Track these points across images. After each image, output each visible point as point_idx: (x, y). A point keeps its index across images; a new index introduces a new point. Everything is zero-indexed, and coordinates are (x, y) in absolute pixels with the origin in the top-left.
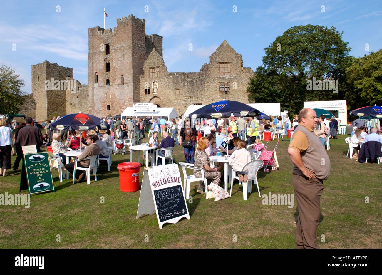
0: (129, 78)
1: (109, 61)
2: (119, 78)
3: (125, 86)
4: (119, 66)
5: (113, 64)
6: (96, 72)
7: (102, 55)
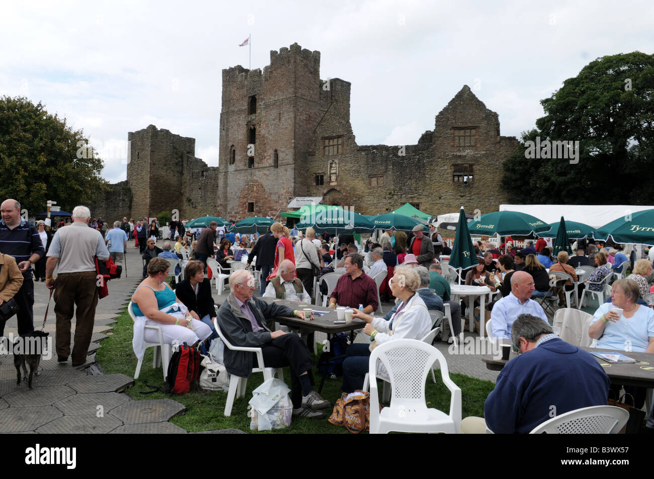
0: (287, 155)
1: (255, 125)
2: (270, 156)
3: (281, 169)
4: (271, 134)
5: (262, 131)
6: (232, 144)
7: (243, 116)
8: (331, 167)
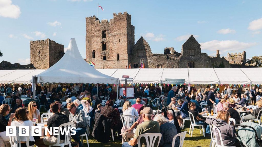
0: (124, 56)
1: (106, 43)
2: (115, 56)
3: (121, 62)
4: (115, 47)
5: (110, 45)
6: (93, 50)
7: (100, 38)
8: (141, 61)
